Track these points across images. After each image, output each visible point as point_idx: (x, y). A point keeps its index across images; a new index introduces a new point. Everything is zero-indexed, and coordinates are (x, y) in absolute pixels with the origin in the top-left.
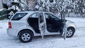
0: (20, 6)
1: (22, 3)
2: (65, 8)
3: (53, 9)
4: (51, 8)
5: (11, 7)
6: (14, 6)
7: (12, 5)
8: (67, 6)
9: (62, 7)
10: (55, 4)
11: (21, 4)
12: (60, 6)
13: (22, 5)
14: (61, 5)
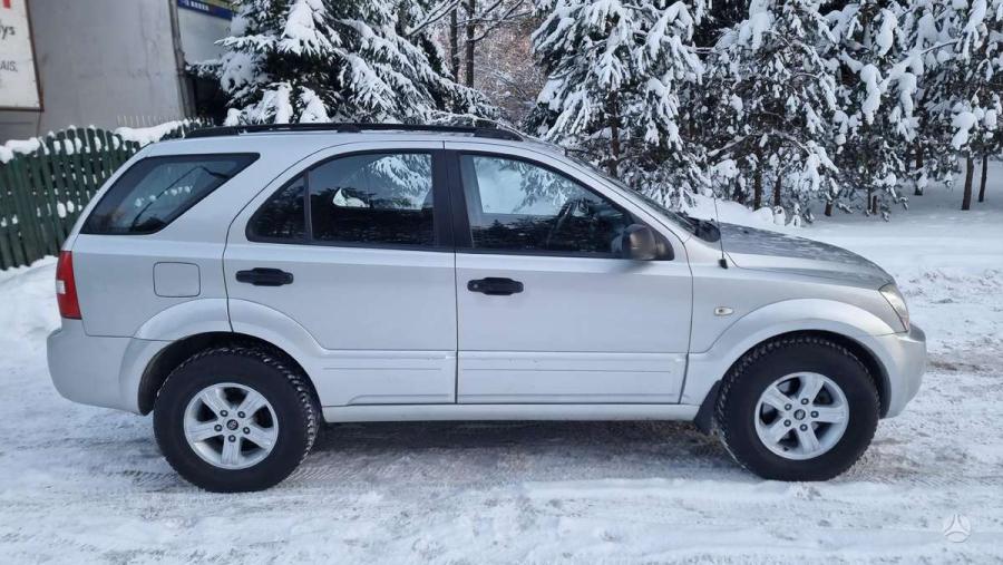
0: (348, 92)
1: (369, 55)
2: (910, 86)
3: (737, 102)
4: (712, 102)
5: (256, 98)
6: (285, 89)
7: (262, 79)
8: (944, 56)
9: (870, 73)
10: (757, 43)
11: (359, 64)
12: (833, 64)
13: (366, 78)
14: (859, 54)
